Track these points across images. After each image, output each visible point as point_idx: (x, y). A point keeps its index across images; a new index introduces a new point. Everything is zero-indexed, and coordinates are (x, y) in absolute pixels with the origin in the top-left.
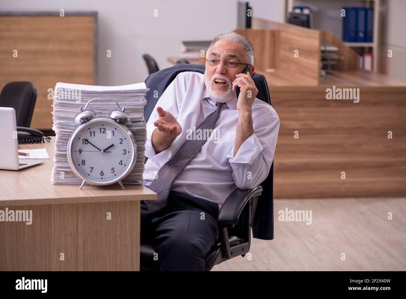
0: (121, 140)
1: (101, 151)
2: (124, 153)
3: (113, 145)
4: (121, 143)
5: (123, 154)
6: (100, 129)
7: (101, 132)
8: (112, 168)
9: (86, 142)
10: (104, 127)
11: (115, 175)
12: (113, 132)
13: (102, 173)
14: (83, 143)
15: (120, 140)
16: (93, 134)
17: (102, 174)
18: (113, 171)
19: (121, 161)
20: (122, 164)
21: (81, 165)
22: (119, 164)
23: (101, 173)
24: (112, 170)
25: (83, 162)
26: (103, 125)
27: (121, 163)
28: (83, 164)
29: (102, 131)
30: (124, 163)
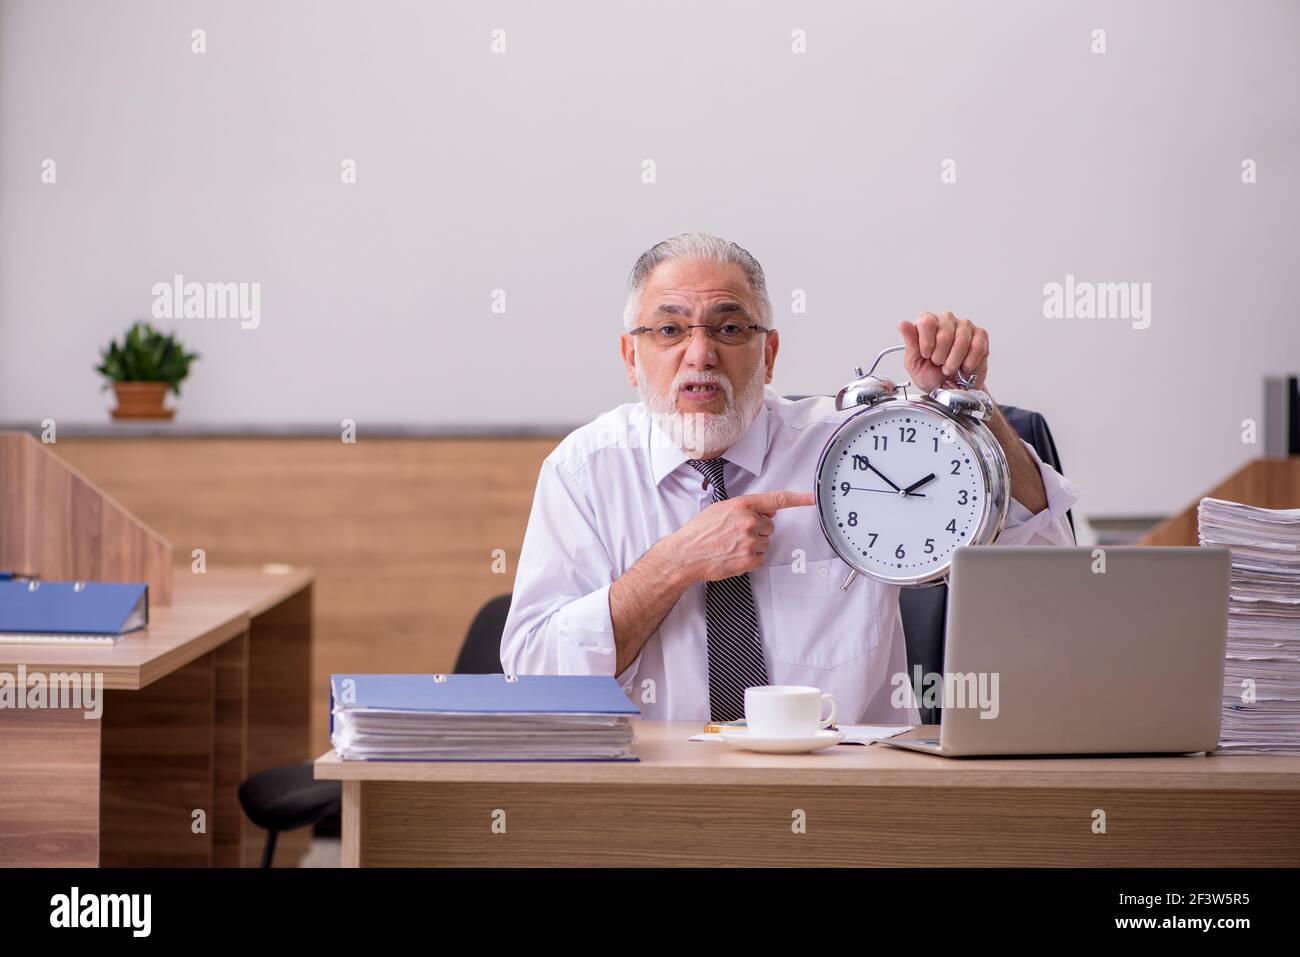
0: (956, 464)
1: (899, 490)
2: (963, 501)
3: (932, 477)
4: (954, 473)
5: (959, 502)
6: (902, 429)
7: (902, 440)
8: (928, 540)
9: (863, 465)
10: (911, 425)
11: (935, 559)
12: (936, 439)
13: (900, 552)
14: (855, 468)
15: (953, 463)
16: (881, 442)
17: (900, 554)
18: (928, 548)
19: (954, 521)
20: (954, 530)
21: (846, 526)
22: (947, 529)
23: (898, 550)
24: (927, 544)
25: (851, 518)
26: (908, 421)
27: (951, 527)
28: (853, 522)
29: (907, 436)
30: (959, 528)
